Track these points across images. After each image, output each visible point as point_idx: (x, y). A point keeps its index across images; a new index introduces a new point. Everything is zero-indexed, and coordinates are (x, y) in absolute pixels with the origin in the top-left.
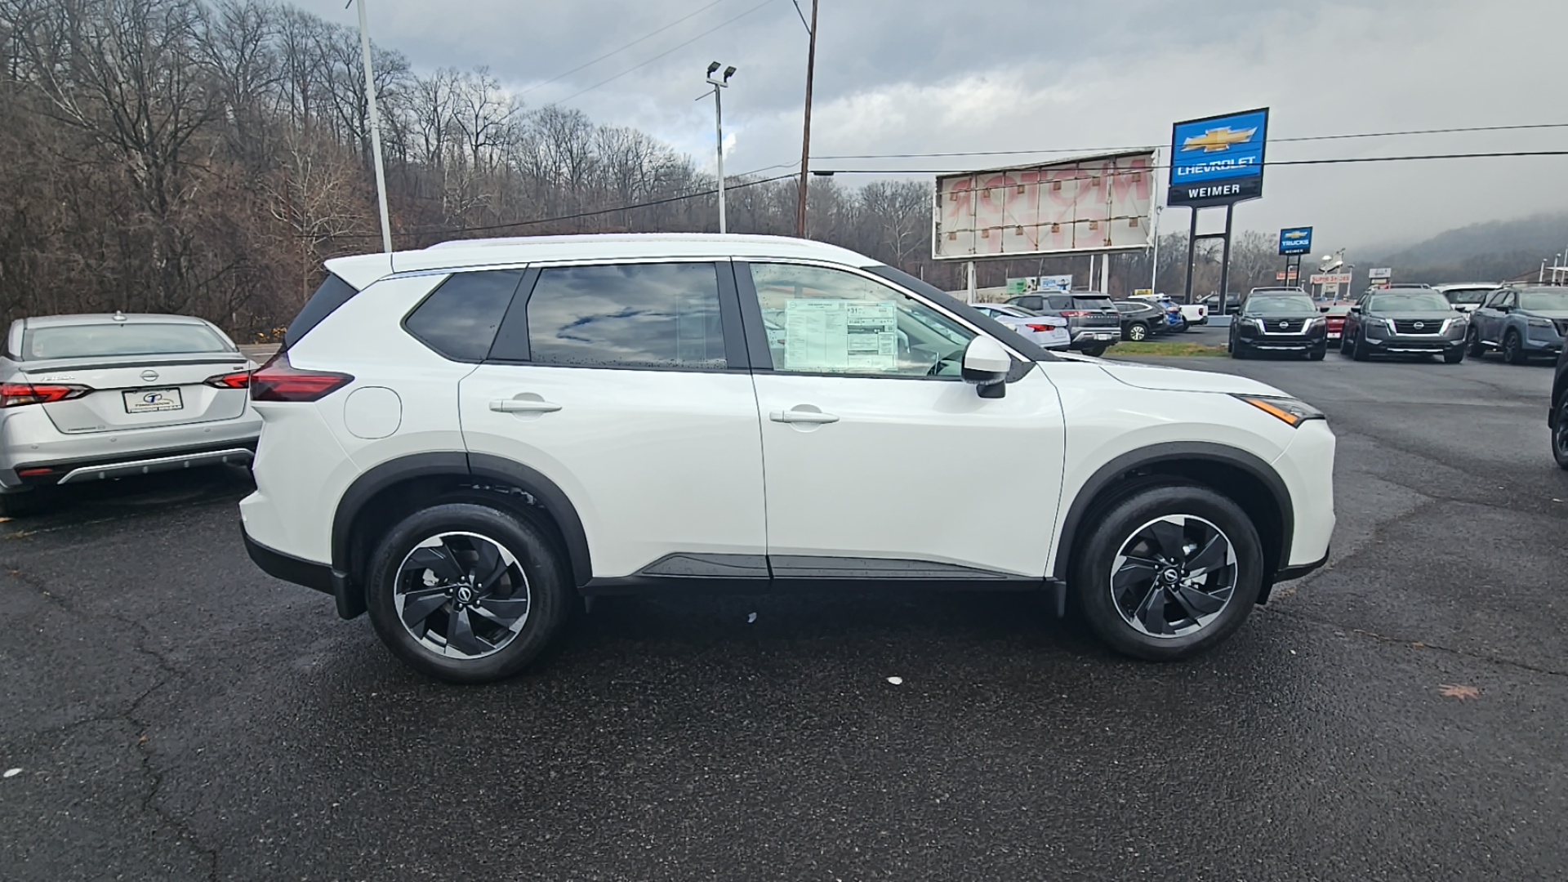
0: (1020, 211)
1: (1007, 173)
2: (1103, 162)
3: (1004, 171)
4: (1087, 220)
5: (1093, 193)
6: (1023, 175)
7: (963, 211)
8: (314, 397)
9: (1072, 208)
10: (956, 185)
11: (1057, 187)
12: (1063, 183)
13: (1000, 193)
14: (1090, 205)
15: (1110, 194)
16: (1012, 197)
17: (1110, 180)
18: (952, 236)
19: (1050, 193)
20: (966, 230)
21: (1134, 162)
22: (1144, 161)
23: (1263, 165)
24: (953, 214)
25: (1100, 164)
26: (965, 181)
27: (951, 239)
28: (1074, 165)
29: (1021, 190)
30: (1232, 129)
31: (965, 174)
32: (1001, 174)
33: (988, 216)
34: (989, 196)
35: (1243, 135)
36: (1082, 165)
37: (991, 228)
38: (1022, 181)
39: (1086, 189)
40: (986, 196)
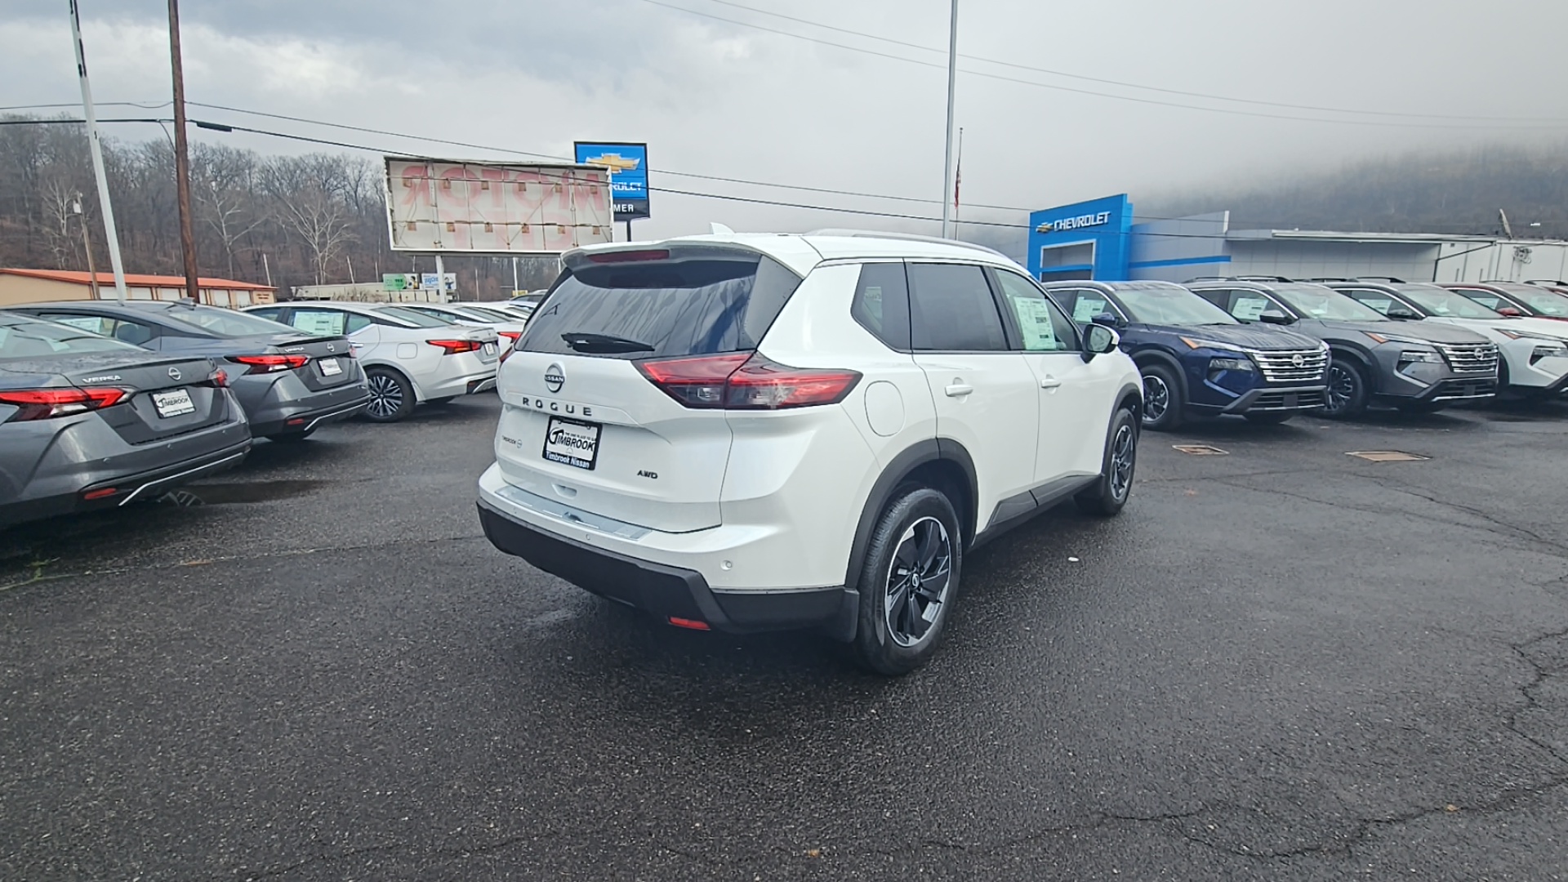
0: (485, 207)
1: (467, 166)
2: (563, 170)
3: (465, 164)
4: (555, 224)
5: (556, 198)
6: (483, 170)
7: (420, 198)
8: (837, 398)
9: (539, 210)
10: (408, 169)
11: (522, 188)
12: (527, 185)
13: (460, 186)
14: (554, 209)
15: (573, 202)
16: (475, 192)
17: (572, 189)
18: (411, 225)
19: (514, 192)
20: (427, 221)
21: (589, 175)
22: (597, 175)
23: (648, 189)
24: (407, 202)
25: (560, 172)
26: (421, 167)
27: (410, 229)
28: (536, 170)
29: (485, 185)
30: (622, 156)
31: (420, 160)
32: (462, 166)
33: (450, 208)
34: (449, 188)
35: (632, 163)
36: (543, 171)
37: (457, 222)
38: (484, 177)
39: (549, 194)
40: (446, 186)
